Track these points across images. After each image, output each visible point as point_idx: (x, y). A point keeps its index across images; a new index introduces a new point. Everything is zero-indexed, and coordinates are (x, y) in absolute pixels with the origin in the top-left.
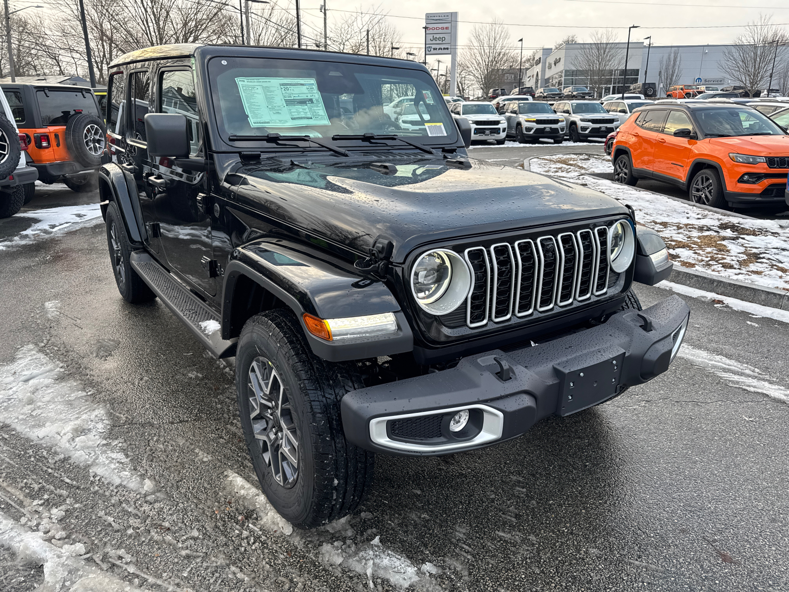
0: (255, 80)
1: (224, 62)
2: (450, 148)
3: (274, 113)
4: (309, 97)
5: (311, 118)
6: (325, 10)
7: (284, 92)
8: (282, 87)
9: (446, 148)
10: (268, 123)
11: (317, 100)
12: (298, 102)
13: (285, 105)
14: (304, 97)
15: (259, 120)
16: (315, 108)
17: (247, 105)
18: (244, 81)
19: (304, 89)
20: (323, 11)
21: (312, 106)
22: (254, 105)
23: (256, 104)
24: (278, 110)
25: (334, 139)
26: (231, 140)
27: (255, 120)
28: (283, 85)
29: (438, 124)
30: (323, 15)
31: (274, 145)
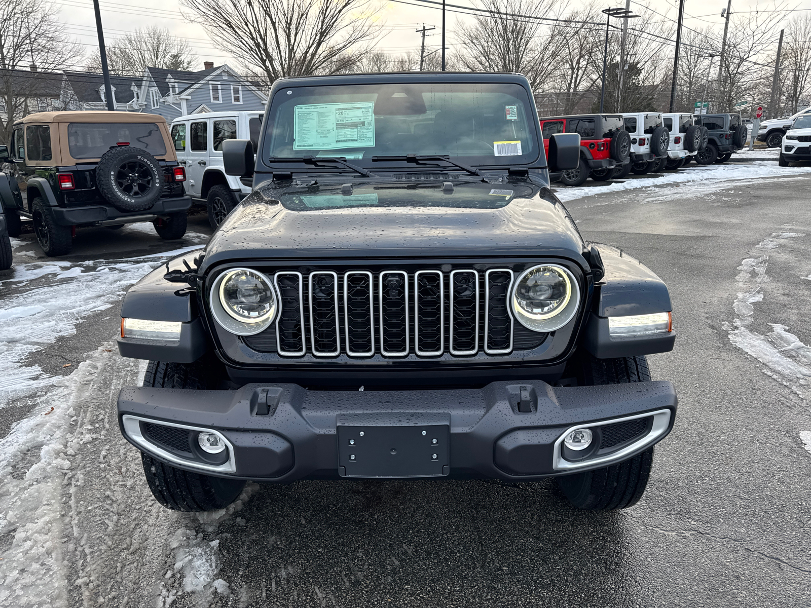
0: (313, 107)
1: (290, 93)
2: (517, 169)
3: (321, 137)
4: (362, 120)
5: (357, 141)
6: (728, 14)
7: (338, 116)
8: (337, 112)
9: (511, 169)
10: (312, 146)
11: (369, 123)
12: (349, 126)
13: (335, 128)
14: (356, 120)
15: (303, 143)
16: (364, 131)
17: (297, 130)
18: (302, 108)
19: (359, 113)
20: (725, 15)
21: (362, 129)
22: (304, 130)
23: (307, 129)
24: (326, 134)
25: (374, 160)
26: (271, 162)
27: (300, 144)
28: (339, 109)
29: (513, 142)
30: (724, 20)
31: (313, 166)
